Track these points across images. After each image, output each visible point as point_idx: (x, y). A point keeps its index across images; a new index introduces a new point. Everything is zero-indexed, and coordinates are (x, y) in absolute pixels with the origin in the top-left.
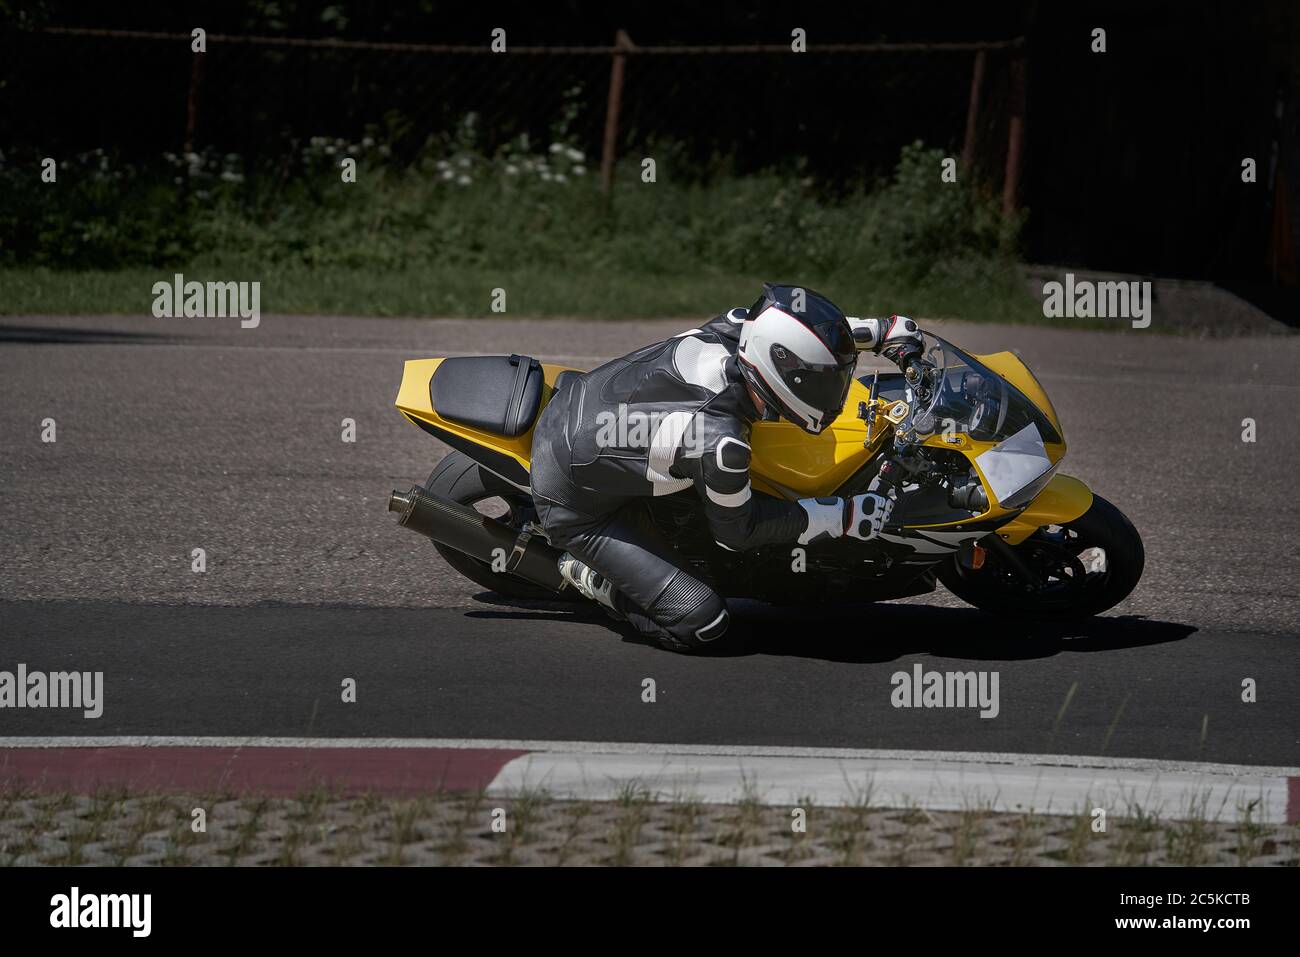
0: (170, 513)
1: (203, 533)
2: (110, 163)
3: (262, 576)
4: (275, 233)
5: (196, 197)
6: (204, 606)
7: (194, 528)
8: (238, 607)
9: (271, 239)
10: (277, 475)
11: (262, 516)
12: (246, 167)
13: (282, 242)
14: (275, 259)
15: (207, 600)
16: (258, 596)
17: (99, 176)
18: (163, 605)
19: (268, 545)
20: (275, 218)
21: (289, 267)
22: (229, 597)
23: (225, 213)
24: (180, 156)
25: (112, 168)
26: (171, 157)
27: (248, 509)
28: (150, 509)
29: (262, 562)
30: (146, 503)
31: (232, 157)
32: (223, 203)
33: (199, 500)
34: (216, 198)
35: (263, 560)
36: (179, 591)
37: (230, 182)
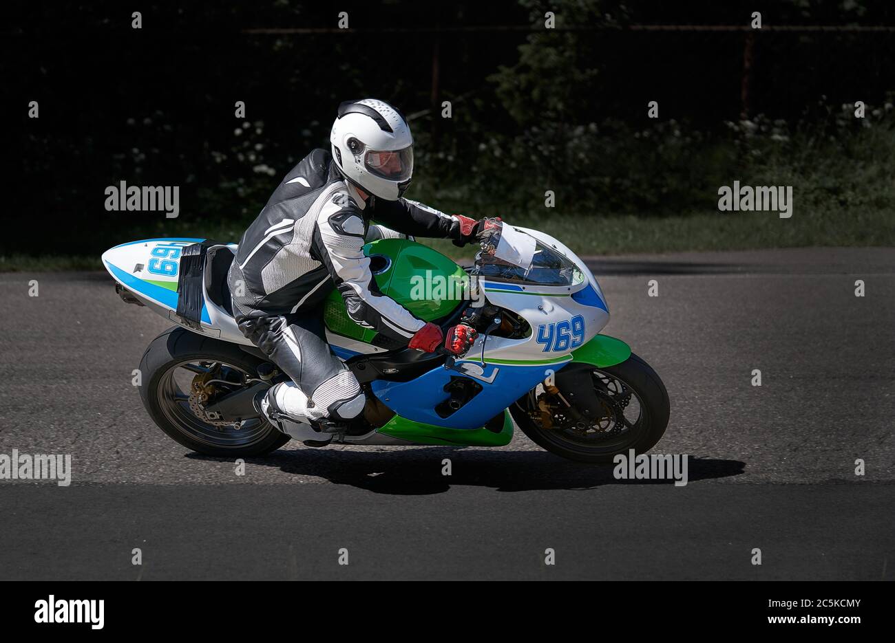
0: (750, 410)
1: (779, 425)
2: (681, 130)
3: (828, 459)
4: (817, 181)
5: (752, 155)
6: (784, 484)
7: (770, 422)
8: (811, 484)
9: (813, 187)
10: (834, 378)
11: (824, 411)
12: (790, 130)
13: (821, 188)
14: (816, 202)
15: (786, 480)
16: (826, 476)
17: (673, 141)
18: (750, 483)
19: (831, 435)
20: (815, 169)
21: (828, 209)
22: (803, 477)
23: (775, 167)
24: (737, 124)
25: (684, 135)
26: (731, 124)
27: (812, 405)
28: (734, 407)
29: (827, 448)
30: (731, 402)
31: (781, 122)
32: (773, 159)
33: (772, 399)
34: (768, 155)
35: (828, 446)
36: (762, 473)
37: (780, 142)
